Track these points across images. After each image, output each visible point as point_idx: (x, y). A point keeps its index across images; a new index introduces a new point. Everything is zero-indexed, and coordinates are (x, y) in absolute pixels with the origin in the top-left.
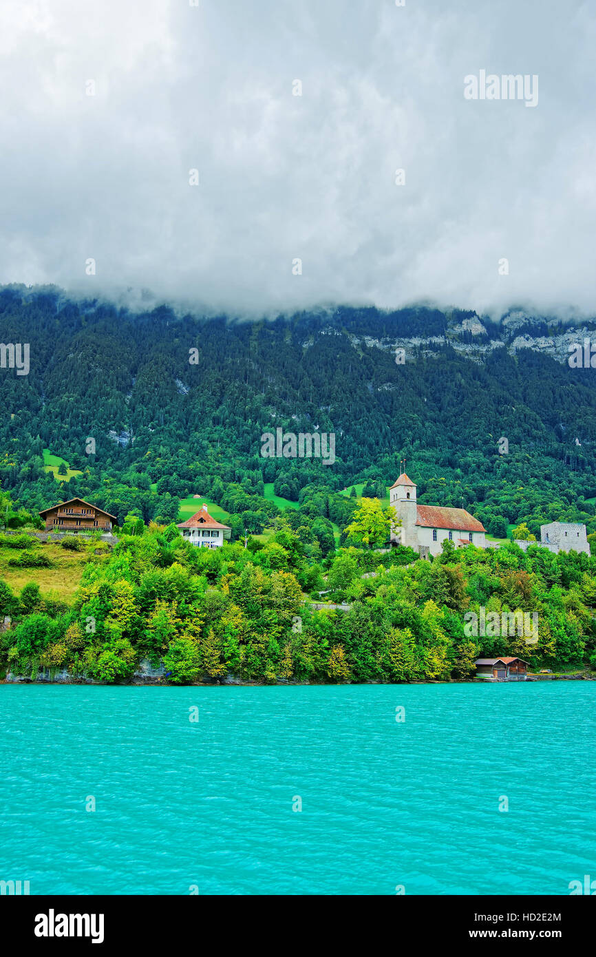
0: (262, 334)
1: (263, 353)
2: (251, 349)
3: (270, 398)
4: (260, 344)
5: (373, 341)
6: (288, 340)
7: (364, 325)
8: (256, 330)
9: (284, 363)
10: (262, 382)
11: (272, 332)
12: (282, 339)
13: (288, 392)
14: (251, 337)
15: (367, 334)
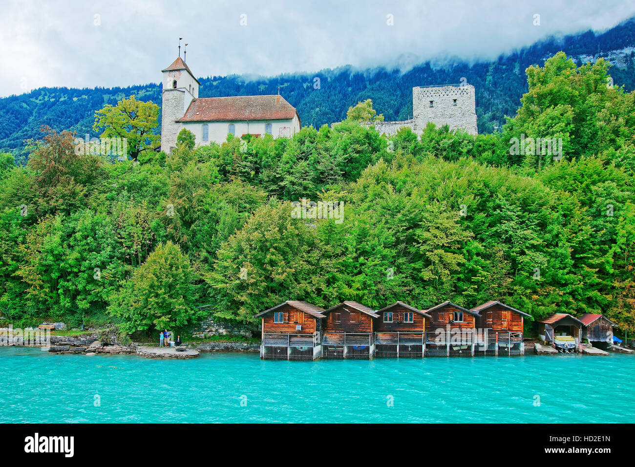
0: (497, 70)
1: (495, 84)
2: (487, 82)
3: (494, 115)
4: (493, 77)
5: (588, 58)
6: (517, 70)
7: (581, 47)
8: (491, 69)
9: (510, 88)
10: (489, 104)
11: (504, 67)
12: (512, 70)
13: (509, 108)
14: (488, 74)
15: (582, 53)
